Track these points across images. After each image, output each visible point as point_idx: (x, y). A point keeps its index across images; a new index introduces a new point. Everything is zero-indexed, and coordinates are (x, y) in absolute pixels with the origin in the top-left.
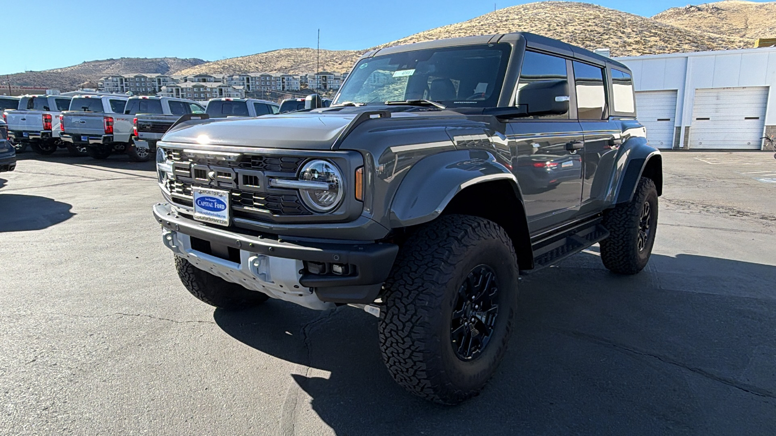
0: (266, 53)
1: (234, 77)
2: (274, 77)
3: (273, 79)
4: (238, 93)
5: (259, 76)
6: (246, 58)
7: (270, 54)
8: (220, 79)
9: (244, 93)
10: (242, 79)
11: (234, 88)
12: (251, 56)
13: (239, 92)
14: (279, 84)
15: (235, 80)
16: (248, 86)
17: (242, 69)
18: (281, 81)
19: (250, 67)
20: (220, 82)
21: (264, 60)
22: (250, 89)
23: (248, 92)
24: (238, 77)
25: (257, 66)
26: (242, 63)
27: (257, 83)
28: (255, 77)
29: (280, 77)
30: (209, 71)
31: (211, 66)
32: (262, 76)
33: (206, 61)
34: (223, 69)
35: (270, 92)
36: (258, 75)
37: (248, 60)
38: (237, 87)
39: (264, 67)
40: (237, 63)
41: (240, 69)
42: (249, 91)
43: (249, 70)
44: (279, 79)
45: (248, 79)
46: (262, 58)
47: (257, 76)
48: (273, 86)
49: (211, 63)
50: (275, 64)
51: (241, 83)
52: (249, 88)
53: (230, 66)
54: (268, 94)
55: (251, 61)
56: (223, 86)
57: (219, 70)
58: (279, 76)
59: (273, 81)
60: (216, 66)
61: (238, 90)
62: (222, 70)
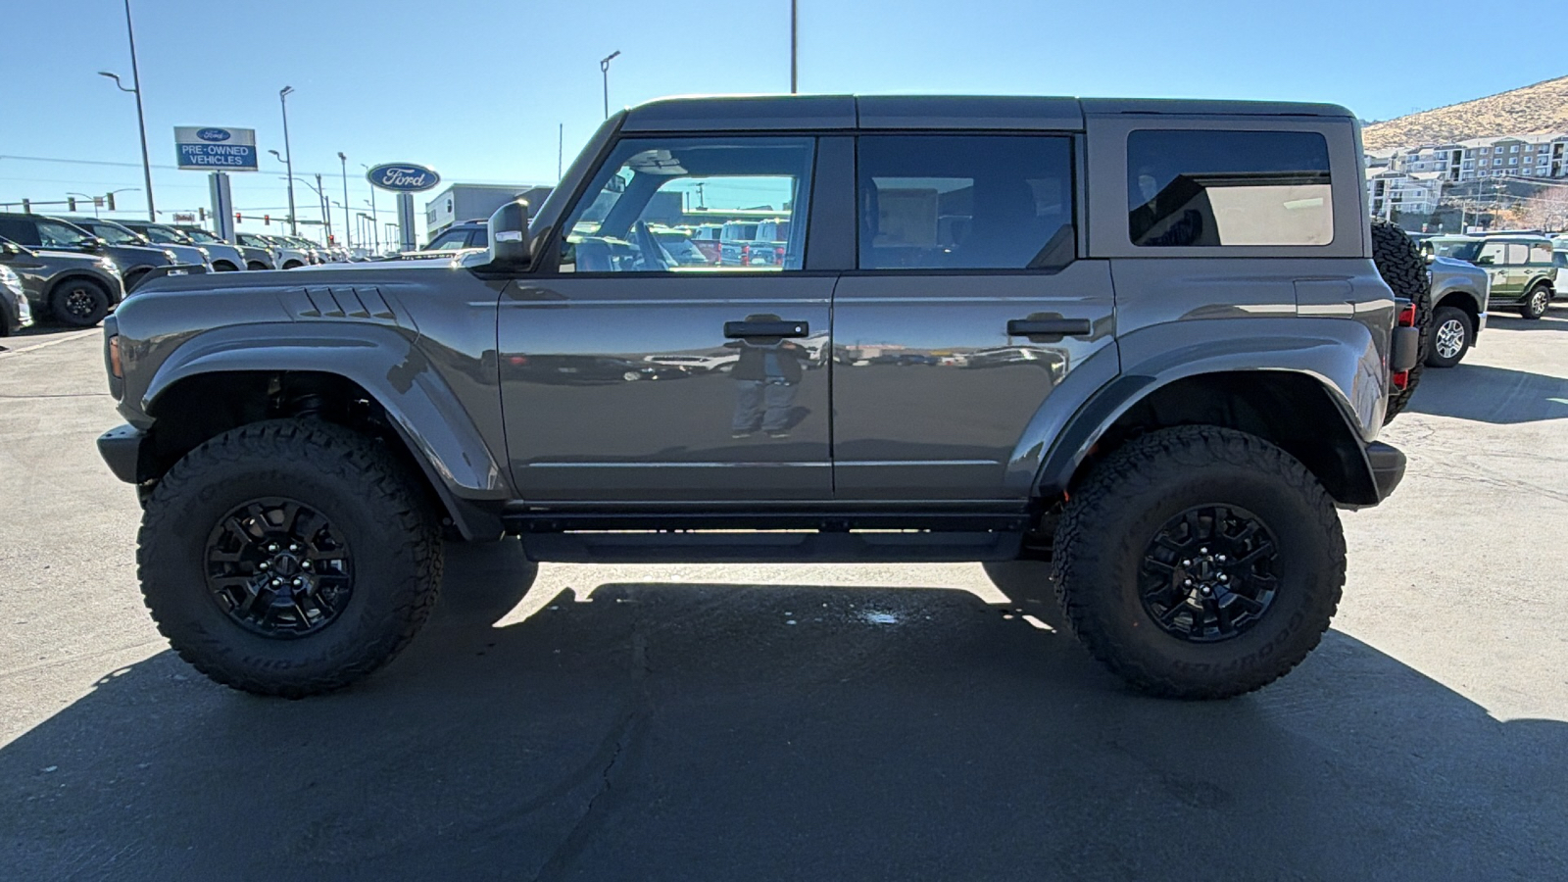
0: (1531, 87)
1: (1422, 152)
2: (1531, 146)
3: (1527, 149)
4: (1421, 189)
5: (1490, 146)
6: (1473, 104)
7: (1542, 89)
8: (1387, 159)
9: (1440, 188)
10: (1441, 156)
11: (1415, 178)
12: (1486, 100)
13: (1425, 186)
14: (1544, 160)
15: (1424, 160)
16: (1456, 171)
17: (1456, 132)
18: (1551, 154)
19: (1480, 125)
20: (1384, 165)
21: (1523, 103)
22: (1460, 178)
23: (1452, 186)
24: (1431, 152)
25: (1498, 121)
26: (1460, 118)
27: (1481, 163)
28: (1478, 149)
29: (1548, 145)
30: (1372, 143)
31: (1379, 132)
32: (1496, 144)
33: (1371, 121)
34: (1406, 135)
35: (1504, 183)
36: (1487, 143)
37: (1476, 110)
38: (1422, 176)
39: (1520, 122)
40: (1447, 119)
41: (1451, 132)
42: (1455, 183)
43: (1477, 131)
44: (1544, 149)
45: (1457, 156)
46: (1518, 100)
47: (1482, 145)
48: (1526, 166)
49: (1381, 125)
50: (1554, 111)
51: (1438, 166)
52: (1457, 175)
53: (1425, 128)
54: (1498, 187)
55: (1483, 110)
56: (1386, 176)
57: (1397, 139)
58: (1549, 141)
59: (1528, 154)
60: (1390, 132)
61: (1426, 181)
62: (1404, 138)
